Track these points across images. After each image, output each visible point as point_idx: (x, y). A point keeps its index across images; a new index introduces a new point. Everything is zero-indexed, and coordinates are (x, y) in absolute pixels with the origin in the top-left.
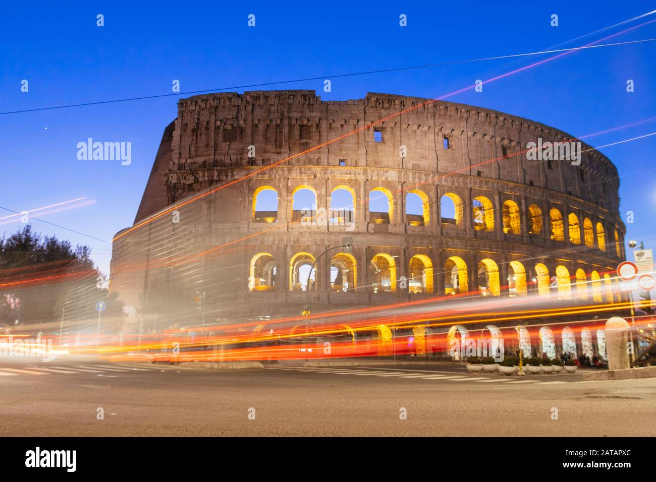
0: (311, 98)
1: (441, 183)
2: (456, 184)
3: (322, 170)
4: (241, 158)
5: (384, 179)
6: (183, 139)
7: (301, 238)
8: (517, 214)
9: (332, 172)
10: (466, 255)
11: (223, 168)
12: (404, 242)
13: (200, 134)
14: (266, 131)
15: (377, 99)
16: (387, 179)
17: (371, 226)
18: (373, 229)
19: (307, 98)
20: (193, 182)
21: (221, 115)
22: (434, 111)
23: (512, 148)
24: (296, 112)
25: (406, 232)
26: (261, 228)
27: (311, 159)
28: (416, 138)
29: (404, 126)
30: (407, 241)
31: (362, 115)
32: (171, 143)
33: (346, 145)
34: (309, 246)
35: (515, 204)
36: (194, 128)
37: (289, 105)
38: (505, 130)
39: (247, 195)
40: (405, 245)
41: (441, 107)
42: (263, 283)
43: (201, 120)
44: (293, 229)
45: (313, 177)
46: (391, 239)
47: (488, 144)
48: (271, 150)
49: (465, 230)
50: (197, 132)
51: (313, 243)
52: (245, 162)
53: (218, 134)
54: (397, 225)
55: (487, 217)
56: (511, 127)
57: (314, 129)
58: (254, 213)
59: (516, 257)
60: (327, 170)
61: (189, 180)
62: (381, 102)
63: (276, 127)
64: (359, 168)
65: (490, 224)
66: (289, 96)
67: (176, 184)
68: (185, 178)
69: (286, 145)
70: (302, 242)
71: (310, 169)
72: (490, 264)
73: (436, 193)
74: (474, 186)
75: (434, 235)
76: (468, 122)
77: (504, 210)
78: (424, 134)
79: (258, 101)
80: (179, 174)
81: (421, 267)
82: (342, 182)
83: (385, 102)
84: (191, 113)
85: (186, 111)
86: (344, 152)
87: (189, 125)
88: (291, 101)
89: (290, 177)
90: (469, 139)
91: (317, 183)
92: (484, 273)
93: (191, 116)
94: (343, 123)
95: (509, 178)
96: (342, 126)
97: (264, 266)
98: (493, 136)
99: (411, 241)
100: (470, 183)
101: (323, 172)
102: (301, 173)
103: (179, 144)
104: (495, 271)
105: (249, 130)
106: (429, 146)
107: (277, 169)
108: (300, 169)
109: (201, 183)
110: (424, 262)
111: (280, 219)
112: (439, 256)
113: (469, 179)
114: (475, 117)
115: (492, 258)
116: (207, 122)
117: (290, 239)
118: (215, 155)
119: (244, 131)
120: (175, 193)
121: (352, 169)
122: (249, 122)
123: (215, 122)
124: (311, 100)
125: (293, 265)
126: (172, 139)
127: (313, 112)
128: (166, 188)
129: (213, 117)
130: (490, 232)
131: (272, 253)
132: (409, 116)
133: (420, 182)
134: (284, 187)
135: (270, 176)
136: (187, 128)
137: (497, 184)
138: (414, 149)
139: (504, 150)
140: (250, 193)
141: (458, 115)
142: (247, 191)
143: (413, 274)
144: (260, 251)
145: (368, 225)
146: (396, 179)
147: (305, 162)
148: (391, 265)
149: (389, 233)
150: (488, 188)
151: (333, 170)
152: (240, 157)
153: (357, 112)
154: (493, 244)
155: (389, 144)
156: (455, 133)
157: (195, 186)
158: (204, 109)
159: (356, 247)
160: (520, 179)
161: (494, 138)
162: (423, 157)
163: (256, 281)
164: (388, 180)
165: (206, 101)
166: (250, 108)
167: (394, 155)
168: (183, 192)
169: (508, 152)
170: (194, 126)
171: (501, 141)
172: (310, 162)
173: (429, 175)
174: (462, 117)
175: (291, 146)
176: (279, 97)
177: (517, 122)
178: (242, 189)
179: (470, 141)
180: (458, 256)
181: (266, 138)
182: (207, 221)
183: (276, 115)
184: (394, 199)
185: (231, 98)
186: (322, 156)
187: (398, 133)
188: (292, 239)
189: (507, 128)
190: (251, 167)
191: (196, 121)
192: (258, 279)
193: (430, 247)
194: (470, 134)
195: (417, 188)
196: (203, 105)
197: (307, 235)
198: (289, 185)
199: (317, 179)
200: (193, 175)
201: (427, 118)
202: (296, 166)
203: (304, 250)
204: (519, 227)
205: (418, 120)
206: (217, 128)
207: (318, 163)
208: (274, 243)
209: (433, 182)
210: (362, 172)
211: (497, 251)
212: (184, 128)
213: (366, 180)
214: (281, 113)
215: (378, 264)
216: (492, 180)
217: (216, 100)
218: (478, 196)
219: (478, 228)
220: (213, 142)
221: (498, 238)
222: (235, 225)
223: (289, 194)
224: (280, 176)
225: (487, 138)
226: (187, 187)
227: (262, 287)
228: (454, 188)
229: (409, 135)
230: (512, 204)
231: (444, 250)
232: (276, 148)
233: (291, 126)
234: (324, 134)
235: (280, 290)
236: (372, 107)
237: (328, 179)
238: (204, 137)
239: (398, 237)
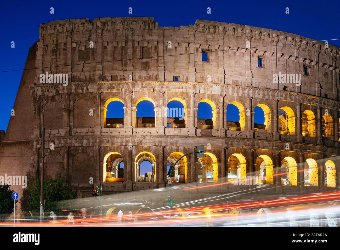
0: (150, 24)
1: (255, 96)
2: (266, 97)
3: (160, 85)
4: (94, 74)
5: (209, 92)
6: (45, 58)
7: (143, 140)
8: (314, 121)
9: (168, 87)
10: (272, 154)
11: (79, 83)
12: (224, 143)
13: (59, 54)
14: (114, 52)
15: (204, 25)
16: (211, 92)
17: (199, 131)
18: (200, 133)
19: (147, 24)
20: (55, 94)
21: (76, 39)
22: (251, 35)
23: (312, 67)
24: (138, 36)
25: (226, 135)
26: (111, 132)
27: (150, 75)
28: (235, 58)
29: (226, 48)
30: (226, 143)
31: (192, 39)
32: (35, 61)
33: (179, 64)
34: (149, 147)
35: (312, 113)
36: (54, 49)
37: (133, 29)
38: (307, 52)
39: (99, 106)
40: (225, 145)
41: (256, 32)
42: (113, 176)
43: (59, 42)
44: (136, 133)
45: (152, 90)
46: (215, 142)
47: (293, 64)
48: (118, 68)
49: (272, 134)
50: (56, 52)
51: (153, 144)
52: (97, 77)
53: (74, 54)
54: (219, 130)
55: (290, 123)
56: (312, 50)
57: (153, 51)
58: (105, 120)
59: (311, 155)
60: (164, 85)
61: (51, 92)
62: (207, 28)
63: (122, 49)
64: (190, 83)
65: (292, 129)
66: (132, 22)
67: (40, 95)
68: (48, 91)
69: (130, 64)
70: (144, 143)
71: (150, 84)
72: (290, 161)
73: (250, 104)
74: (281, 99)
75: (248, 138)
76: (278, 44)
77: (303, 117)
78: (242, 55)
79: (107, 26)
80: (43, 87)
81: (237, 163)
82: (176, 95)
83: (211, 27)
84: (51, 36)
85: (47, 34)
86: (177, 70)
87: (49, 46)
88: (134, 26)
89: (134, 91)
90: (277, 59)
91: (155, 96)
92: (285, 168)
93: (51, 38)
94: (176, 45)
95: (308, 92)
96: (176, 48)
97: (113, 162)
98: (297, 57)
99: (230, 143)
100: (278, 96)
101: (161, 87)
102: (142, 87)
103: (41, 62)
104: (294, 166)
105: (99, 51)
106: (246, 65)
107: (123, 84)
108: (142, 84)
109: (62, 95)
110: (239, 159)
111: (127, 125)
112: (251, 154)
113: (277, 92)
114: (283, 41)
115: (292, 156)
116: (64, 44)
117: (134, 141)
118: (72, 72)
119: (96, 51)
120: (41, 103)
121: (184, 84)
122: (100, 44)
123: (72, 44)
124: (151, 26)
125: (137, 162)
126: (36, 57)
127: (152, 36)
128: (33, 99)
129: (69, 39)
130: (292, 136)
131: (121, 152)
132: (230, 40)
133: (238, 95)
134: (129, 99)
135: (118, 90)
136: (47, 48)
137: (299, 97)
138: (233, 68)
139: (306, 68)
140: (102, 104)
141: (270, 39)
142: (99, 102)
143: (230, 168)
144: (111, 151)
145: (196, 130)
146: (219, 93)
147: (146, 78)
148: (213, 162)
149: (212, 136)
150: (291, 100)
151: (168, 85)
152: (92, 73)
153: (188, 36)
154: (294, 145)
155: (214, 63)
156: (268, 54)
157: (57, 97)
158: (61, 32)
159: (186, 147)
160: (317, 92)
161: (298, 59)
162: (241, 75)
163: (108, 174)
164: (213, 93)
165: (63, 25)
166: (100, 32)
167: (217, 73)
168: (47, 102)
169: (309, 70)
170: (54, 47)
171: (304, 61)
172: (150, 78)
173: (245, 90)
174: (273, 41)
175: (134, 64)
176: (124, 23)
177: (317, 45)
178: (95, 101)
179: (279, 61)
180: (266, 155)
181: (114, 58)
182: (67, 126)
183: (122, 38)
184: (217, 108)
185: (84, 24)
186: (159, 74)
187: (221, 54)
188: (136, 141)
189: (309, 50)
190: (102, 82)
191: (55, 43)
192: (109, 172)
193: (244, 147)
194: (279, 55)
195: (235, 100)
196: (60, 29)
197: (148, 138)
198: (134, 97)
199: (156, 92)
200: (55, 89)
201: (245, 41)
202: (138, 82)
203: (146, 150)
204: (315, 132)
205: (237, 43)
206: (73, 49)
207: (156, 79)
208: (122, 144)
209: (249, 95)
210: (191, 87)
211: (297, 151)
212: (45, 49)
213: (195, 93)
214: (126, 37)
215: (203, 161)
216: (295, 94)
217: (71, 25)
218: (283, 107)
219: (282, 132)
220: (70, 61)
221: (298, 140)
222: (90, 129)
223: (133, 105)
224: (126, 89)
225: (293, 58)
226: (50, 99)
227: (112, 179)
228: (264, 100)
229: (230, 56)
230: (310, 114)
231: (255, 150)
232: (122, 66)
233: (134, 48)
234: (161, 54)
235: (128, 181)
236: (200, 32)
237: (165, 92)
238: (62, 57)
239: (220, 140)
